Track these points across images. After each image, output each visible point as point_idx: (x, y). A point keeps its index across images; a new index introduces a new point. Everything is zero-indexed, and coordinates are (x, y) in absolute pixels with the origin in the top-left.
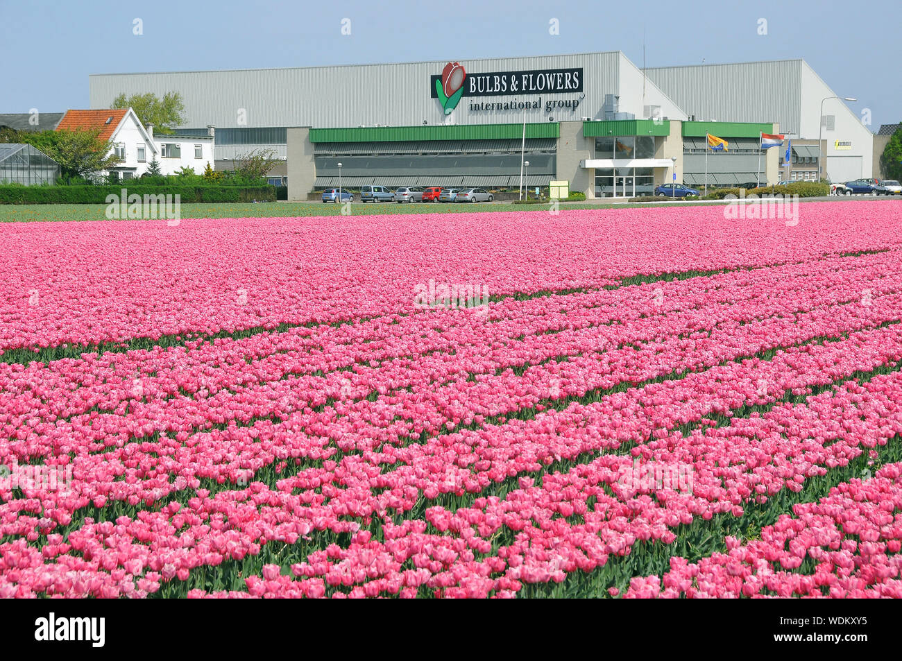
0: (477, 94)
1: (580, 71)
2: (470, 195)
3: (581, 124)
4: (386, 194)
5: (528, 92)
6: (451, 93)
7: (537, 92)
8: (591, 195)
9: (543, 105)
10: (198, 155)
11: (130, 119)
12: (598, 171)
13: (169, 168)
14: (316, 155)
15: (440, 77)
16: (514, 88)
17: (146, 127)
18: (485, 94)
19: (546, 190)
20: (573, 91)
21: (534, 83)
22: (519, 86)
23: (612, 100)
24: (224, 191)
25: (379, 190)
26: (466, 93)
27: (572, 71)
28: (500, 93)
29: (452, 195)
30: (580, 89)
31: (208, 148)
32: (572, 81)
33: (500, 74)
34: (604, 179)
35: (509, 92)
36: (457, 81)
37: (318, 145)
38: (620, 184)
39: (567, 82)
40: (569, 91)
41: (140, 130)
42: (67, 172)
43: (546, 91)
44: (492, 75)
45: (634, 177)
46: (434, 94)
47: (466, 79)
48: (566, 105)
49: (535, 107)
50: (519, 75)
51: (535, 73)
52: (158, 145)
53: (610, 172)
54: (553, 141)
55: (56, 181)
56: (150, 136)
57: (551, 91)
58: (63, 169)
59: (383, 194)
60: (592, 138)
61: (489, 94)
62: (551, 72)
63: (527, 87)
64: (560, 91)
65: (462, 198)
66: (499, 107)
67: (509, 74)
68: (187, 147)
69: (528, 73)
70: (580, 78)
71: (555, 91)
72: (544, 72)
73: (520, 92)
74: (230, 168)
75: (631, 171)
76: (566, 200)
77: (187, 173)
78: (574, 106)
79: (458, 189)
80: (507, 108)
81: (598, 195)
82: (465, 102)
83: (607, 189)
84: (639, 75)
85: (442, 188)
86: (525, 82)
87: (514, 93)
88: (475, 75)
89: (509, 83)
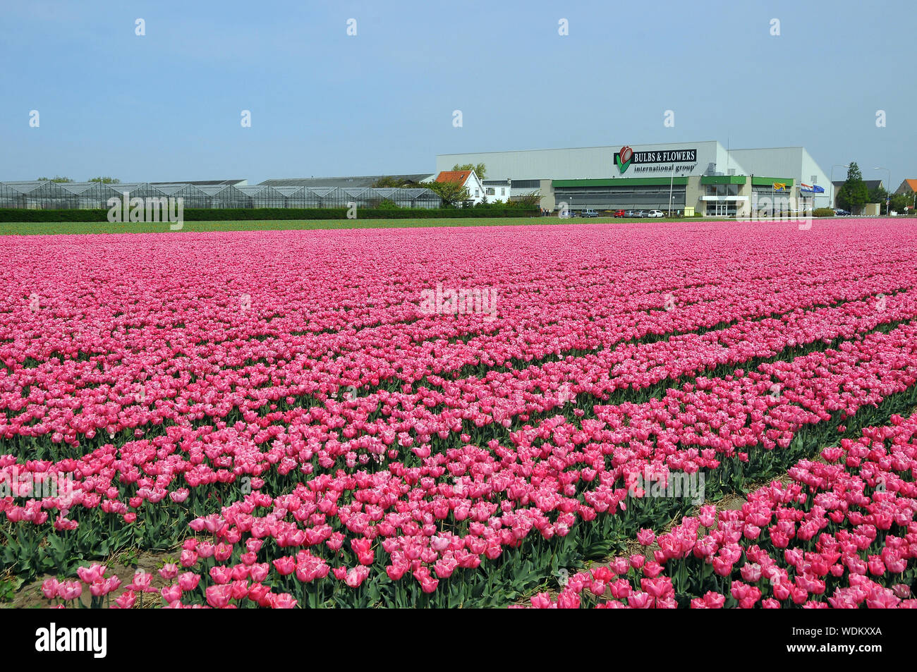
0: (638, 162)
1: (695, 151)
2: (641, 214)
3: (700, 178)
4: (594, 213)
5: (666, 161)
6: (625, 162)
7: (672, 161)
8: (704, 214)
9: (675, 168)
10: (503, 193)
11: (472, 176)
12: (708, 202)
13: (491, 200)
14: (555, 194)
15: (618, 154)
16: (659, 159)
17: (480, 179)
18: (643, 162)
19: (682, 212)
20: (691, 161)
21: (670, 157)
22: (662, 158)
23: (712, 165)
24: (517, 211)
25: (591, 211)
26: (633, 162)
27: (691, 151)
28: (651, 162)
29: (631, 214)
30: (695, 160)
31: (508, 189)
32: (691, 156)
33: (651, 153)
34: (711, 206)
35: (656, 161)
36: (628, 156)
37: (557, 188)
38: (719, 209)
39: (688, 156)
40: (689, 161)
41: (477, 181)
42: (446, 202)
43: (676, 161)
44: (647, 153)
45: (727, 205)
46: (615, 162)
47: (633, 154)
48: (687, 168)
49: (670, 169)
50: (662, 153)
51: (671, 152)
52: (485, 188)
53: (714, 202)
54: (684, 186)
55: (441, 206)
56: (481, 184)
57: (679, 161)
58: (444, 201)
59: (593, 213)
60: (705, 185)
61: (646, 162)
62: (679, 151)
63: (666, 159)
64: (683, 161)
65: (637, 215)
66: (651, 169)
67: (656, 153)
68: (498, 189)
69: (667, 152)
70: (695, 154)
71: (681, 161)
72: (676, 151)
73: (662, 161)
74: (518, 200)
75: (725, 202)
76: (694, 217)
77: (499, 202)
78: (692, 168)
79: (634, 211)
80: (654, 169)
81: (708, 214)
82: (632, 166)
83: (713, 211)
84: (725, 153)
85: (625, 210)
86: (665, 157)
87: (659, 162)
88: (638, 153)
89: (656, 157)
